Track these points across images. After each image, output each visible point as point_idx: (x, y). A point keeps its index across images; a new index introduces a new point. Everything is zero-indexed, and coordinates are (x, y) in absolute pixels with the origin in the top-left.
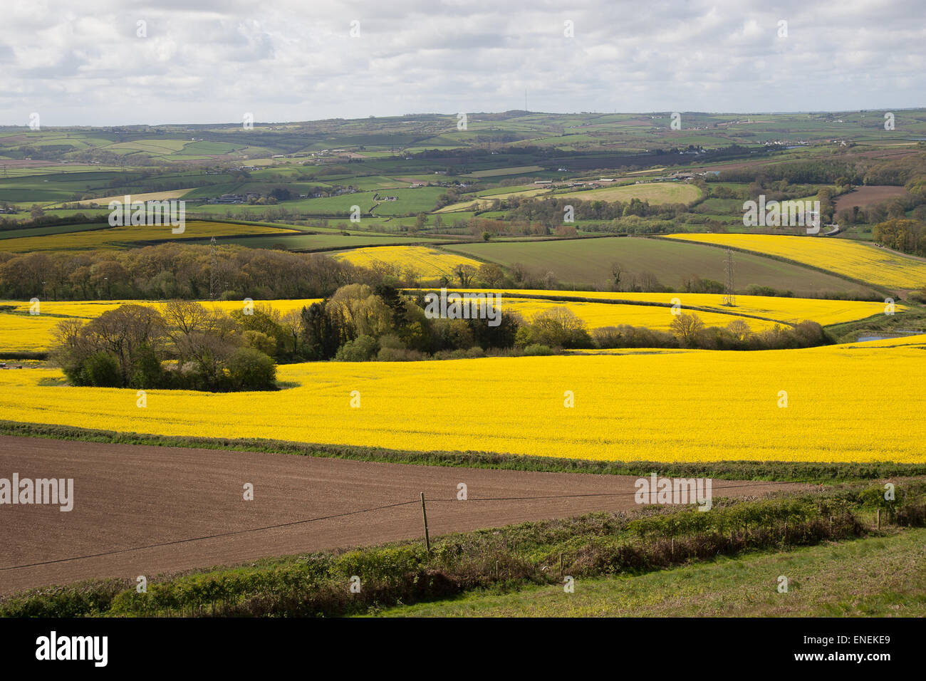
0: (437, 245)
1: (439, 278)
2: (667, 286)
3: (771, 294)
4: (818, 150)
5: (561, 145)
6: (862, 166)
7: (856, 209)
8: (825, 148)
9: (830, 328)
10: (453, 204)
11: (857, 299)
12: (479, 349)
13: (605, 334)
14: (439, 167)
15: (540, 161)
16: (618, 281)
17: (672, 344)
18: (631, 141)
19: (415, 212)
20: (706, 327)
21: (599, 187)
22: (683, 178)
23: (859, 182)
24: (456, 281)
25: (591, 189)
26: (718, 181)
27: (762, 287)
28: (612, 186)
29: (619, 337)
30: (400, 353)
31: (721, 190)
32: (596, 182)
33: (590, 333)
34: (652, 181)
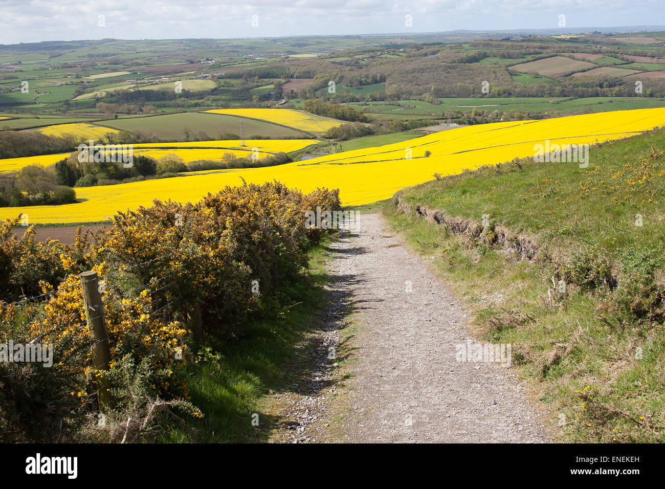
0: (91, 122)
1: (98, 140)
2: (212, 138)
3: (260, 138)
4: (271, 60)
5: (136, 59)
6: (293, 69)
7: (292, 91)
8: (274, 59)
9: (289, 154)
10: (82, 95)
11: (298, 139)
12: (142, 177)
13: (192, 165)
14: (69, 73)
15: (127, 68)
16: (188, 136)
17: (224, 167)
18: (174, 56)
19: (61, 100)
20: (238, 158)
21: (162, 82)
22: (206, 77)
23: (292, 77)
24: (106, 141)
25: (158, 84)
26: (224, 78)
27: (256, 135)
28: (169, 82)
29: (199, 165)
30: (108, 181)
31: (226, 83)
32: (160, 80)
33: (186, 164)
34: (190, 79)
